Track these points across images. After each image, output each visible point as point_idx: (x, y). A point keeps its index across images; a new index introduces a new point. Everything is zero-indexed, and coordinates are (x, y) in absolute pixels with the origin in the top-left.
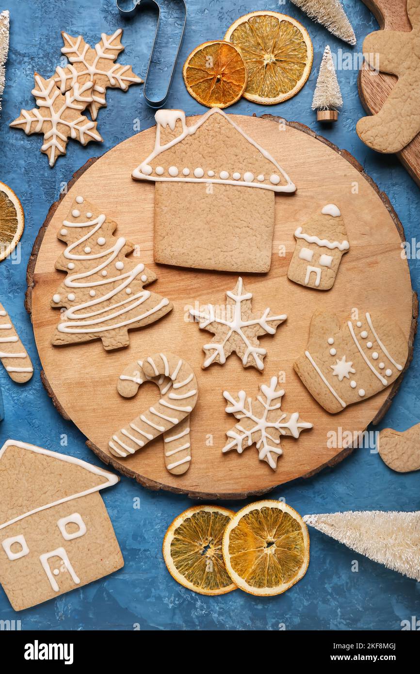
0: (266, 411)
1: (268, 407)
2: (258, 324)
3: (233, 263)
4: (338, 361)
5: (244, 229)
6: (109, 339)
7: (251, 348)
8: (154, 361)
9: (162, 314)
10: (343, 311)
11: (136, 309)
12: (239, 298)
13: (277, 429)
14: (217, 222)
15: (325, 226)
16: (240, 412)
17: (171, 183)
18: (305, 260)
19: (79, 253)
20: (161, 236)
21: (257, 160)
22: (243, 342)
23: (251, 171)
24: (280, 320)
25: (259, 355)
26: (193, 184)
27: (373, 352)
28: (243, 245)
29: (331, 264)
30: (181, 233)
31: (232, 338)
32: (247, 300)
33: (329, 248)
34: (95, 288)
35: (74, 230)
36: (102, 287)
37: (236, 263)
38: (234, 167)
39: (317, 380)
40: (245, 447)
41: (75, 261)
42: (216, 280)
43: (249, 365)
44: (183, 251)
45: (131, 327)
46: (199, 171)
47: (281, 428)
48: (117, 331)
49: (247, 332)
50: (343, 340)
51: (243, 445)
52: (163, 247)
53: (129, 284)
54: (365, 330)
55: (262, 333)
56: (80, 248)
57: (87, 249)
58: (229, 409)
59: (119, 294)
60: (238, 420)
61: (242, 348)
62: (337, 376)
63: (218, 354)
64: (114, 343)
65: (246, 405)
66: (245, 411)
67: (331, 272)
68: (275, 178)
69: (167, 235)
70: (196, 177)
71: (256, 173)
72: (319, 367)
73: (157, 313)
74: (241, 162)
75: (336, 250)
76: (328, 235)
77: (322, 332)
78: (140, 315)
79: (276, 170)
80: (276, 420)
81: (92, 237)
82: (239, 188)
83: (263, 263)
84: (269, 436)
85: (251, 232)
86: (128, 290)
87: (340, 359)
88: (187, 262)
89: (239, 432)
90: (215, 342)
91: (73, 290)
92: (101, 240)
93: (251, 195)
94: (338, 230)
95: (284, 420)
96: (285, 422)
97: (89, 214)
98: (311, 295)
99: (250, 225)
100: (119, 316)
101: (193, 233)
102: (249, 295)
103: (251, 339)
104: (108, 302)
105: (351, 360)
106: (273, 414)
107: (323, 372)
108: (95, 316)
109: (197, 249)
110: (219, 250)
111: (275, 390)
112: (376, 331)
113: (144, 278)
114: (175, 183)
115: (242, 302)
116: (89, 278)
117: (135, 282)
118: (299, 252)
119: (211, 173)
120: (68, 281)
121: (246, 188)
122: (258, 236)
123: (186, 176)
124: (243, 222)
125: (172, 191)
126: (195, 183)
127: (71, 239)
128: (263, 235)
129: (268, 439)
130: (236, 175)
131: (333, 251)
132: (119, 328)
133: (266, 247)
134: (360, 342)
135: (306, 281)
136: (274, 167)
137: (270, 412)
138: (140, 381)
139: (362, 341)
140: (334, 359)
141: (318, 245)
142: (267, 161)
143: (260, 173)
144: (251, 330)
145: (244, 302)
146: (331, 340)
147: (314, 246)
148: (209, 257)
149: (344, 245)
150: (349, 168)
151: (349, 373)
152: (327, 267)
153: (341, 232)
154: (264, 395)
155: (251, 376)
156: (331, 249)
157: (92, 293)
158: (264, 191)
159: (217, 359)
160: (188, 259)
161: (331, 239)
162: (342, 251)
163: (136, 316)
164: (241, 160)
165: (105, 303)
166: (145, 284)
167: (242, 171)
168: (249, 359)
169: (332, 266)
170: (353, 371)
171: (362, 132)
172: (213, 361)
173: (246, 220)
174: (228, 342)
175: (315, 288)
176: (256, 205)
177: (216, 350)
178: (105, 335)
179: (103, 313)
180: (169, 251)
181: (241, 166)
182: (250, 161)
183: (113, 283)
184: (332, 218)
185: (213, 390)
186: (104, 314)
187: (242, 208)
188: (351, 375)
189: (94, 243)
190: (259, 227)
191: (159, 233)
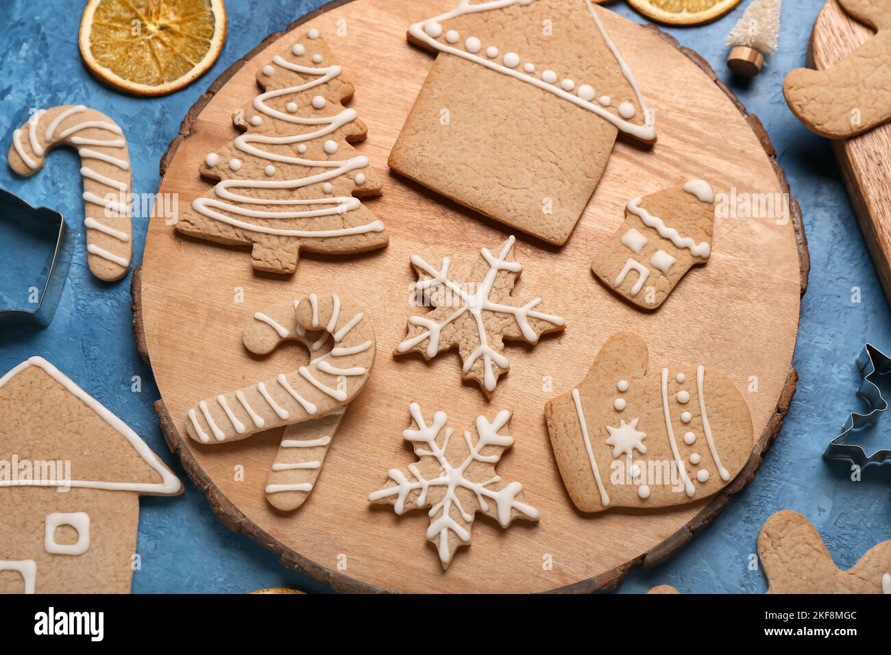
0: (469, 459)
1: (474, 453)
2: (513, 315)
3: (510, 207)
4: (622, 422)
5: (548, 165)
6: (265, 250)
7: (485, 347)
8: (319, 301)
9: (364, 243)
10: (662, 354)
11: (327, 218)
12: (497, 263)
13: (475, 495)
14: (510, 140)
15: (680, 210)
16: (424, 443)
17: (462, 60)
18: (628, 248)
19: (277, 107)
20: (413, 128)
21: (609, 74)
22: (477, 334)
23: (594, 86)
24: (552, 324)
25: (495, 364)
26: (495, 73)
27: (687, 431)
28: (537, 186)
29: (670, 269)
30: (447, 135)
31: (460, 321)
32: (510, 272)
33: (675, 245)
34: (279, 165)
35: (285, 72)
36: (289, 167)
37: (515, 210)
38: (570, 71)
39: (575, 441)
40: (410, 506)
41: (266, 117)
42: (473, 230)
43: (471, 375)
44: (439, 161)
45: (308, 243)
46: (512, 57)
47: (484, 496)
48: (283, 240)
49: (488, 321)
50: (644, 393)
51: (407, 501)
52: (410, 145)
53: (334, 178)
54: (688, 390)
55: (514, 333)
56: (282, 101)
57: (293, 106)
58: (411, 434)
59: (311, 188)
60: (417, 459)
61: (471, 343)
62: (612, 446)
63: (428, 338)
64: (270, 257)
65: (439, 437)
66: (434, 445)
67: (665, 283)
68: (627, 108)
69: (424, 130)
70: (504, 65)
71: (600, 92)
72: (587, 422)
73: (359, 237)
74: (584, 68)
75: (686, 252)
76: (680, 224)
77: (615, 367)
78: (330, 230)
79: (634, 98)
80: (480, 481)
81: (307, 92)
82: (565, 104)
83: (558, 225)
84: (458, 502)
85: (558, 172)
86: (328, 186)
87: (628, 422)
88: (437, 180)
89: (409, 477)
90: (430, 318)
91: (242, 155)
92: (319, 100)
93: (580, 120)
94: (700, 223)
95: (494, 485)
96: (494, 490)
97: (318, 57)
98: (620, 310)
99: (559, 162)
100: (295, 219)
101: (466, 142)
102: (514, 265)
103: (492, 334)
104: (289, 193)
105: (646, 431)
106: (479, 469)
107: (590, 431)
108: (258, 205)
109: (462, 167)
110: (496, 180)
111: (499, 431)
112: (706, 399)
113: (360, 177)
114: (469, 63)
115: (500, 270)
116: (275, 147)
117: (344, 178)
118: (623, 234)
119: (530, 66)
120: (241, 140)
121: (575, 107)
122: (567, 182)
123: (489, 58)
124: (551, 154)
125: (458, 71)
126: (499, 72)
127: (274, 85)
128: (576, 185)
129: (454, 507)
130: (569, 83)
131: (679, 251)
132: (289, 237)
133: (573, 205)
134: (671, 407)
135: (617, 280)
136: (633, 93)
137: (474, 463)
138: (285, 332)
139: (676, 406)
140: (617, 416)
141: (658, 234)
142: (625, 81)
143: (606, 94)
144: (497, 320)
145: (504, 273)
146: (623, 384)
147: (652, 233)
148: (475, 185)
149: (701, 248)
150: (753, 143)
151: (635, 449)
152: (661, 271)
153: (704, 228)
154: (477, 434)
155: (470, 398)
156: (678, 248)
157: (271, 169)
158: (603, 121)
159: (424, 345)
160: (442, 176)
161: (684, 233)
162: (694, 257)
163: (321, 229)
164: (585, 65)
165: (284, 193)
166: (358, 189)
167: (580, 80)
168: (475, 365)
169: (670, 273)
170: (643, 448)
171: (792, 87)
172: (415, 346)
173: (557, 153)
174: (451, 325)
175: (629, 297)
176: (582, 137)
177: (428, 330)
178: (262, 240)
179: (273, 205)
180: (417, 153)
181: (580, 73)
182: (599, 72)
183: (308, 169)
184: (698, 202)
185: (396, 397)
186: (275, 207)
187: (558, 134)
188: (636, 454)
189: (307, 101)
190: (574, 170)
191: (412, 124)
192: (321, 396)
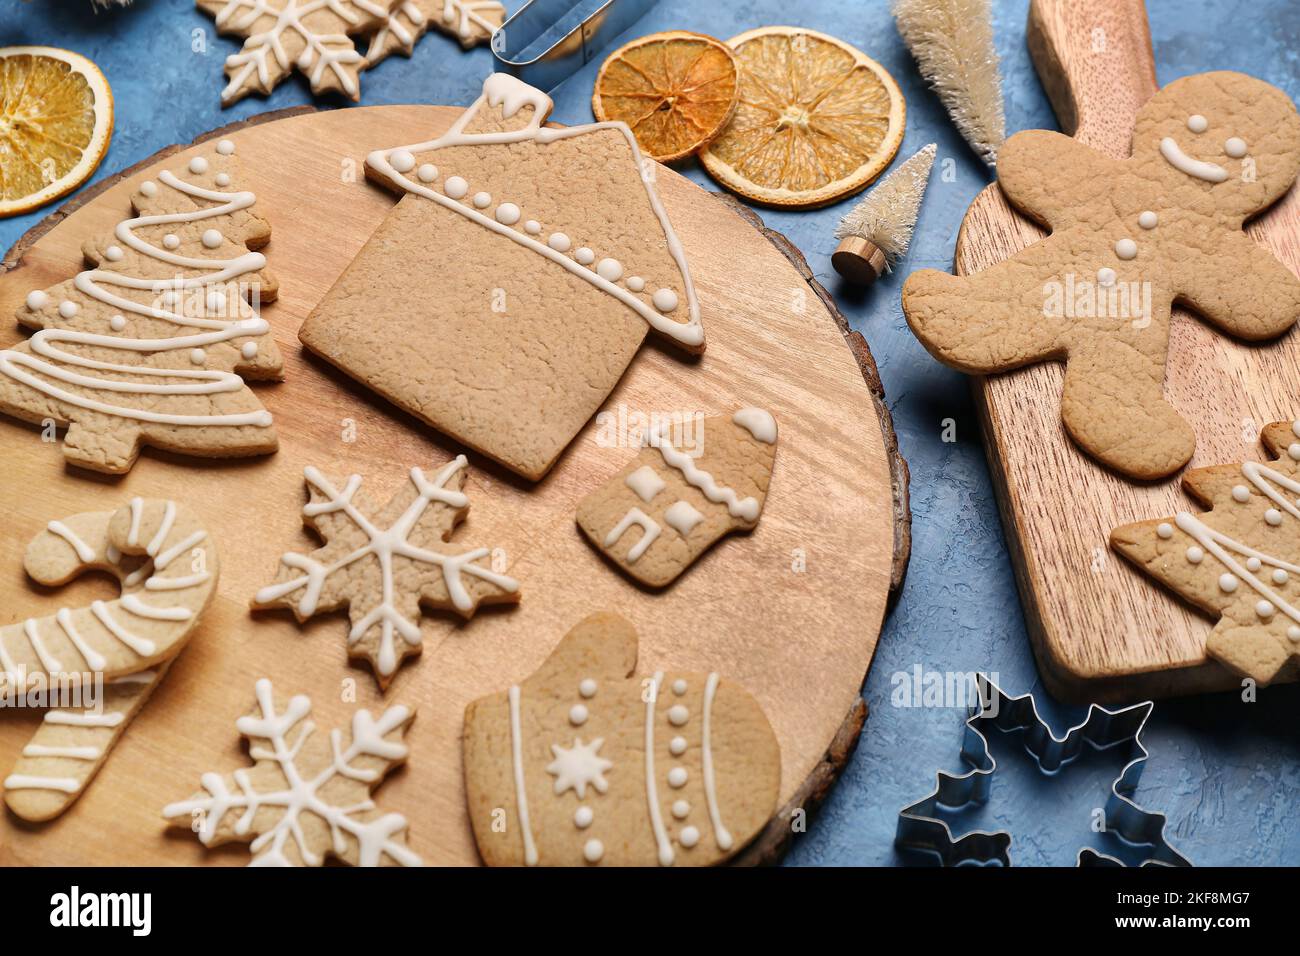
0: (329, 772)
1: (340, 762)
2: (440, 567)
3: (466, 412)
4: (578, 741)
5: (535, 362)
6: (85, 433)
7: (388, 607)
9: (237, 440)
10: (662, 655)
11: (187, 398)
12: (432, 489)
13: (328, 827)
14: (484, 322)
15: (723, 448)
16: (267, 740)
17: (436, 207)
18: (635, 492)
19: (150, 239)
20: (345, 290)
21: (648, 249)
22: (380, 588)
23: (623, 262)
24: (498, 587)
25: (399, 635)
26: (482, 229)
27: (676, 766)
28: (512, 390)
29: (692, 529)
30: (393, 304)
31: (357, 567)
32: (448, 506)
33: (706, 497)
34: (133, 316)
35: (172, 193)
36: (148, 322)
37: (472, 418)
38: (591, 238)
39: (501, 762)
40: (225, 832)
41: (131, 250)
42: (409, 445)
43: (361, 648)
44: (372, 337)
45: (154, 432)
46: (511, 210)
47: (343, 831)
48: (115, 422)
49: (401, 573)
50: (620, 703)
51: (221, 824)
52: (335, 313)
53: (210, 344)
54: (688, 706)
55: (436, 594)
56: (159, 232)
57: (173, 239)
58: (249, 724)
59: (173, 354)
60: (253, 762)
61: (368, 601)
62: (555, 776)
63: (305, 586)
64: (91, 444)
65: (290, 733)
66: (280, 742)
67: (684, 551)
68: (667, 297)
69: (360, 294)
70: (497, 220)
71: (630, 270)
72: (523, 736)
73: (230, 431)
74: (614, 236)
75: (722, 508)
76: (720, 469)
77: (582, 660)
78: (188, 414)
79: (680, 286)
80: (341, 805)
81: (198, 223)
82: (575, 280)
83: (533, 447)
84: (299, 833)
85: (547, 373)
86: (199, 354)
87: (586, 742)
88: (365, 364)
89: (233, 787)
90: (313, 557)
91: (83, 298)
92: (214, 235)
93: (593, 305)
94: (749, 470)
95: (361, 814)
96: (361, 821)
97: (224, 178)
98: (609, 583)
99: (552, 360)
100: (141, 394)
101: (418, 317)
102: (457, 497)
103: (403, 591)
104: (139, 357)
105: (613, 759)
106: (343, 787)
107: (526, 750)
108: (90, 368)
109: (405, 350)
110: (453, 373)
111: (387, 735)
112: (712, 723)
113: (250, 347)
114: (445, 210)
115: (433, 501)
116: (134, 292)
117: (225, 347)
118: (631, 472)
119: (534, 225)
120: (85, 278)
121: (590, 288)
122: (558, 389)
123: (477, 207)
124: (542, 347)
125: (427, 220)
126: (487, 228)
127: (152, 209)
128: (572, 394)
129: (291, 841)
130: (586, 253)
131: (712, 506)
132: (125, 418)
133: (561, 421)
134: (659, 728)
135: (608, 536)
136: (679, 278)
137: (339, 778)
138: (90, 554)
139: (666, 729)
140: (572, 732)
141: (684, 477)
142: (671, 261)
143: (640, 274)
144: (413, 570)
145: (438, 506)
146: (589, 685)
147: (674, 477)
148: (420, 377)
149: (746, 505)
150: (850, 370)
151: (590, 784)
152: (678, 530)
153: (756, 478)
154: (351, 734)
155: (352, 686)
156: (711, 501)
157: (119, 320)
158: (627, 311)
159: (296, 596)
160: (372, 359)
161: (723, 481)
162: (733, 517)
163: (176, 412)
164: (615, 233)
165: (131, 356)
166: (244, 363)
167: (603, 251)
168: (369, 634)
169: (692, 536)
170: (602, 783)
171: (913, 293)
172: (284, 596)
173: (551, 346)
174: (343, 572)
175: (624, 564)
176: (592, 330)
177: (307, 574)
178: (83, 419)
179: (111, 371)
180: (342, 324)
181: (607, 242)
182: (634, 244)
183: (176, 327)
184: (752, 440)
185: (243, 672)
186: (113, 375)
187: (558, 322)
188: (591, 792)
189: (195, 235)
190: (571, 374)
191: (345, 284)
192: (115, 646)
